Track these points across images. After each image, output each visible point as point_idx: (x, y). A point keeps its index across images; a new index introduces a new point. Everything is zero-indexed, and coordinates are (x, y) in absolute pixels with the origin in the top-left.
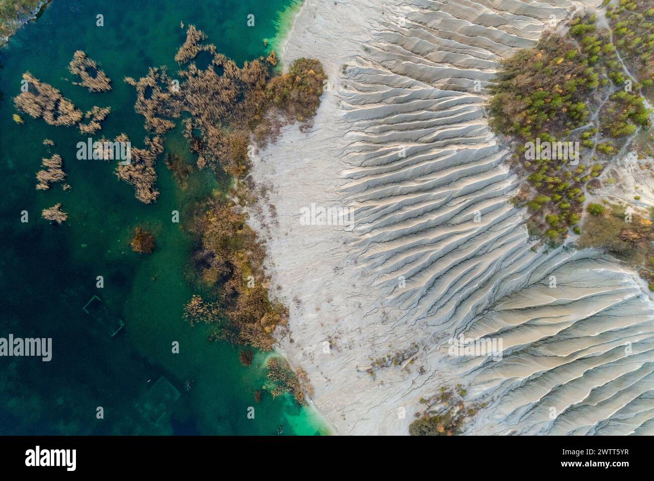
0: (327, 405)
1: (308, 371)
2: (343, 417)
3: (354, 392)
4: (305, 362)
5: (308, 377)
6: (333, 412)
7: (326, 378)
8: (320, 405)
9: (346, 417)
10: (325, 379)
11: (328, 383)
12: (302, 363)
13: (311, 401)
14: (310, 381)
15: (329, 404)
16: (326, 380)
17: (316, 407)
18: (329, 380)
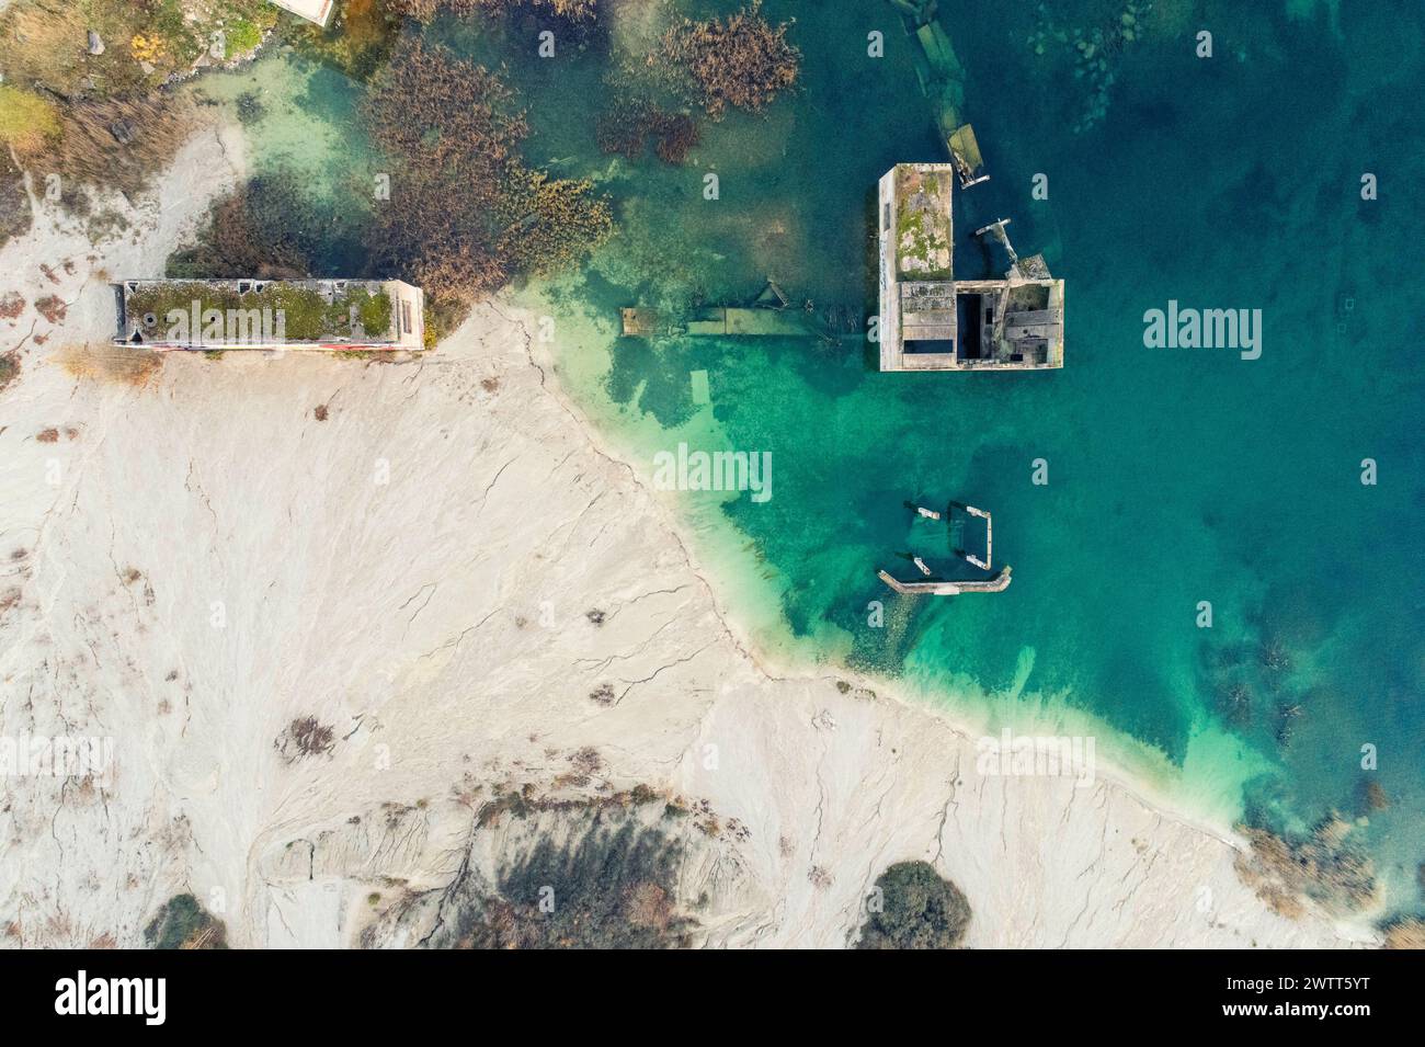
0: (1190, 854)
1: (1271, 918)
2: (1140, 843)
3: (1141, 929)
4: (1287, 936)
5: (1264, 903)
6: (1167, 845)
7: (1221, 926)
8: (1207, 844)
9: (1133, 850)
10: (1223, 922)
11: (1211, 917)
12: (1294, 932)
13: (1232, 844)
14: (1258, 895)
15: (1187, 860)
16: (1221, 920)
17: (1213, 836)
18: (1211, 925)
